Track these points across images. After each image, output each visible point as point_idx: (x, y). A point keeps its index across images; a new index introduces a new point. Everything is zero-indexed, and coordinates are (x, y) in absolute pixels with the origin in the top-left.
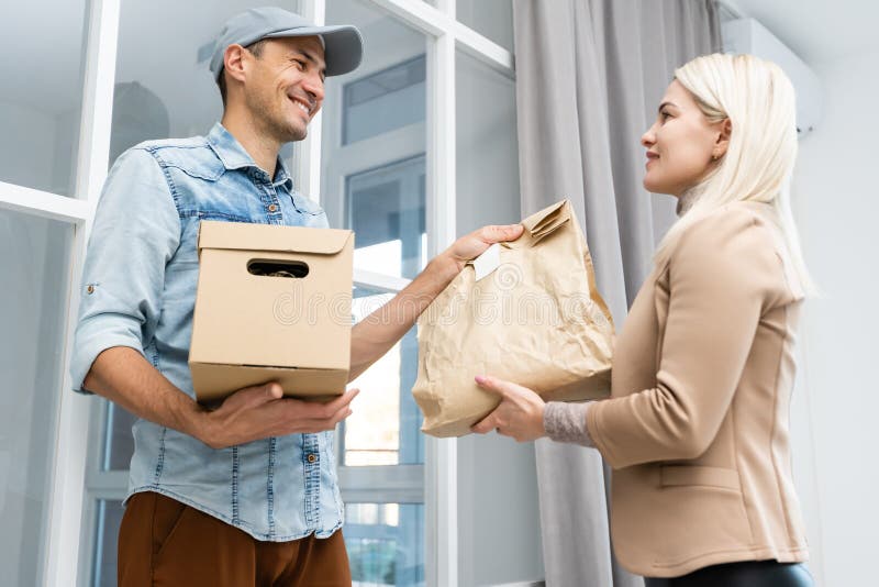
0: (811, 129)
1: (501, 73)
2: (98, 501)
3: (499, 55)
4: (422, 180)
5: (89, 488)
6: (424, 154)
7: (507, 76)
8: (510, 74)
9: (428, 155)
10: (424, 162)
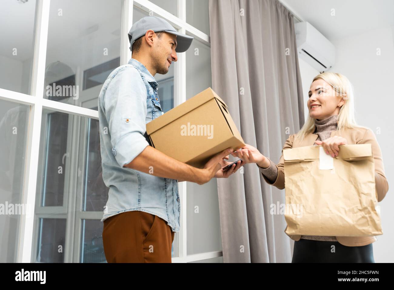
0: (331, 67)
1: (205, 44)
2: (40, 219)
3: (203, 37)
4: (172, 87)
5: (36, 213)
6: (173, 77)
7: (207, 45)
8: (208, 44)
9: (175, 78)
10: (173, 80)
